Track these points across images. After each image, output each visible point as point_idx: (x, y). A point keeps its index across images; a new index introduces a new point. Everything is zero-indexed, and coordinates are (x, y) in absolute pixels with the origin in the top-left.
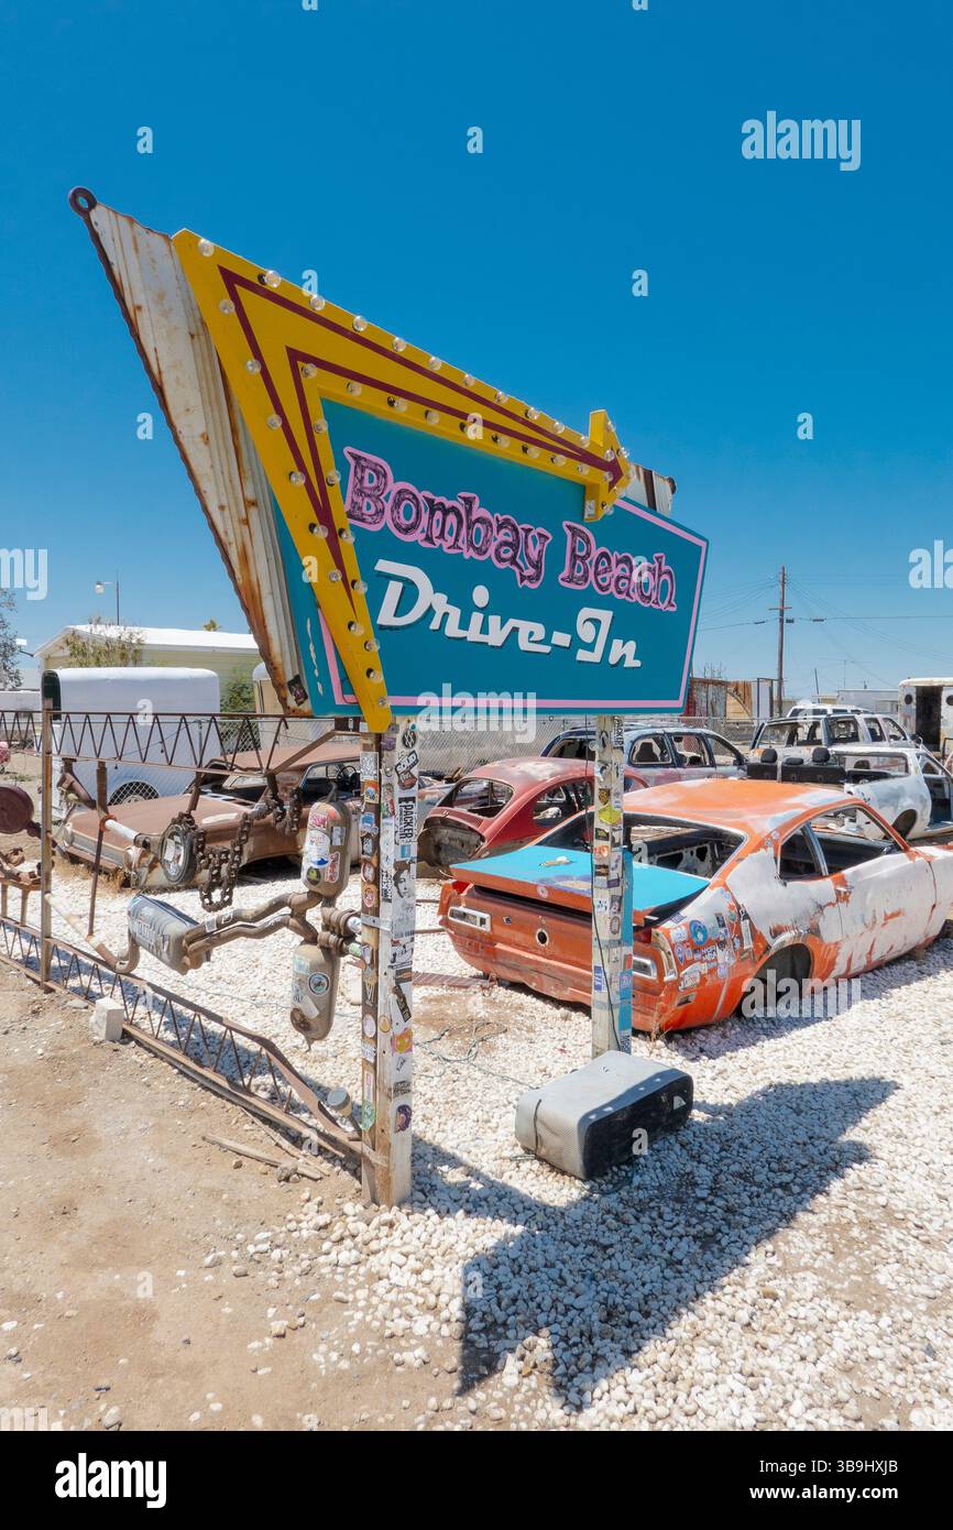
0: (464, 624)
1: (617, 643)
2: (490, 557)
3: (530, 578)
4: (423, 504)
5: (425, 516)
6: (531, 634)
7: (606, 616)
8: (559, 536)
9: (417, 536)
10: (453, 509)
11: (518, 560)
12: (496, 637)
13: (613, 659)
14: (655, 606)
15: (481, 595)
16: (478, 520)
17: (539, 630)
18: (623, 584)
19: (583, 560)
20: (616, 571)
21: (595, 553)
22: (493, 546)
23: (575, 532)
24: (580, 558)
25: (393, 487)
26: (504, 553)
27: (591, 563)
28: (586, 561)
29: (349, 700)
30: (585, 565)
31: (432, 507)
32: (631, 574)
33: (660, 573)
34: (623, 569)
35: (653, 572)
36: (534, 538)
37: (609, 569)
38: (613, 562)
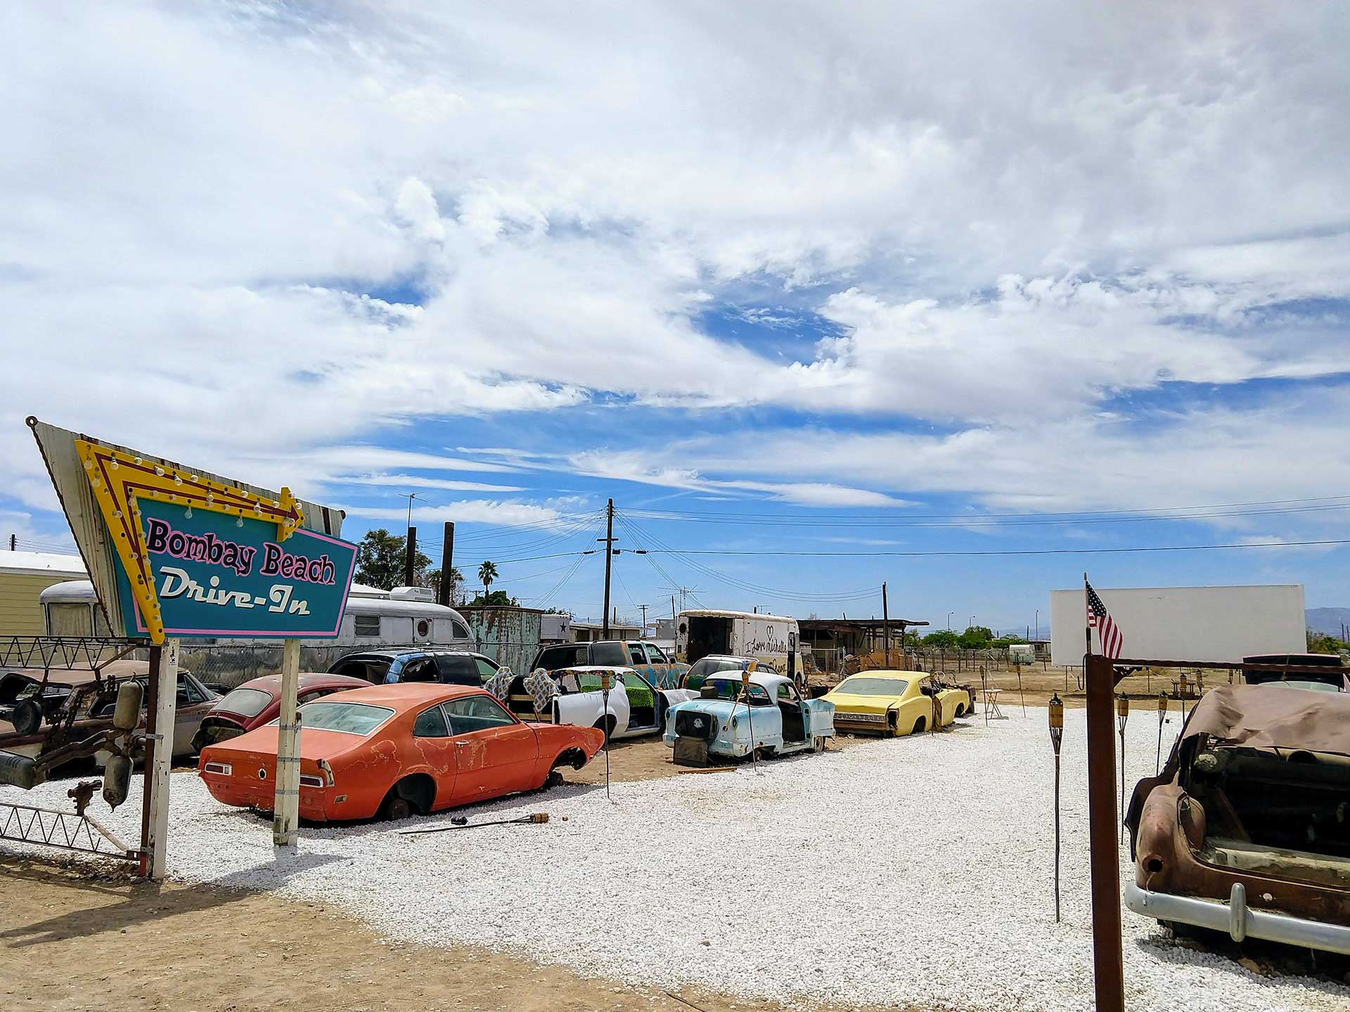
0: (205, 595)
1: (295, 602)
2: (221, 563)
3: (244, 572)
4: (186, 540)
5: (187, 546)
6: (243, 599)
7: (288, 589)
8: (261, 549)
9: (183, 555)
10: (202, 542)
11: (236, 563)
12: (223, 599)
13: (291, 611)
14: (320, 582)
15: (215, 581)
16: (215, 546)
17: (247, 597)
18: (300, 572)
19: (275, 561)
20: (296, 566)
21: (282, 557)
22: (223, 557)
23: (271, 548)
24: (273, 560)
25: (171, 534)
26: (230, 560)
27: (280, 562)
28: (277, 562)
29: (145, 630)
30: (276, 564)
31: (191, 541)
32: (305, 564)
33: (325, 565)
34: (300, 564)
35: (320, 565)
36: (246, 551)
37: (291, 565)
38: (294, 561)
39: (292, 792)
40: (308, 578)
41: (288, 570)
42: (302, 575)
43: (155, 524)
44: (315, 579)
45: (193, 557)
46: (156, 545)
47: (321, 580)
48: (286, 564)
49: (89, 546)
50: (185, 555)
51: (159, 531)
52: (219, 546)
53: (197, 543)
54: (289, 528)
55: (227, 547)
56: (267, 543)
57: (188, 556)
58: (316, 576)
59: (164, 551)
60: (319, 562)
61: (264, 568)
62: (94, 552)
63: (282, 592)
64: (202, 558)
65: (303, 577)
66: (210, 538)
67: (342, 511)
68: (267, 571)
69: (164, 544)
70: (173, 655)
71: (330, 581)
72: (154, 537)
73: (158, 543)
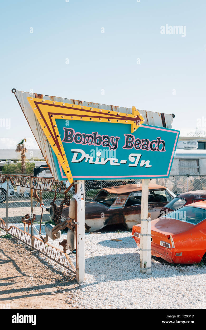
1: (143, 161)
4: (83, 136)
5: (83, 139)
6: (114, 161)
8: (123, 137)
10: (91, 136)
11: (109, 145)
12: (103, 162)
16: (98, 137)
17: (116, 160)
19: (131, 142)
20: (142, 144)
21: (135, 140)
22: (102, 142)
23: (128, 136)
24: (129, 142)
25: (75, 134)
26: (106, 144)
27: (133, 143)
28: (132, 142)
29: (65, 177)
30: (132, 144)
31: (85, 136)
32: (148, 144)
33: (159, 142)
34: (145, 143)
35: (156, 142)
36: (114, 139)
37: (140, 143)
38: (141, 141)
39: (147, 250)
40: (150, 149)
41: (138, 146)
42: (146, 148)
43: (67, 130)
44: (154, 150)
45: (87, 144)
46: (68, 140)
47: (158, 150)
48: (137, 143)
49: (41, 142)
50: (83, 143)
51: (69, 133)
52: (100, 138)
53: (89, 137)
54: (135, 127)
55: (104, 138)
56: (125, 134)
57: (84, 143)
58: (155, 148)
59: (72, 142)
60: (156, 141)
61: (125, 146)
62: (43, 144)
63: (136, 157)
64: (91, 144)
65: (147, 149)
66: (95, 134)
67: (173, 114)
68: (126, 147)
69: (72, 139)
70: (81, 188)
71: (163, 150)
72: (67, 136)
73: (69, 139)
